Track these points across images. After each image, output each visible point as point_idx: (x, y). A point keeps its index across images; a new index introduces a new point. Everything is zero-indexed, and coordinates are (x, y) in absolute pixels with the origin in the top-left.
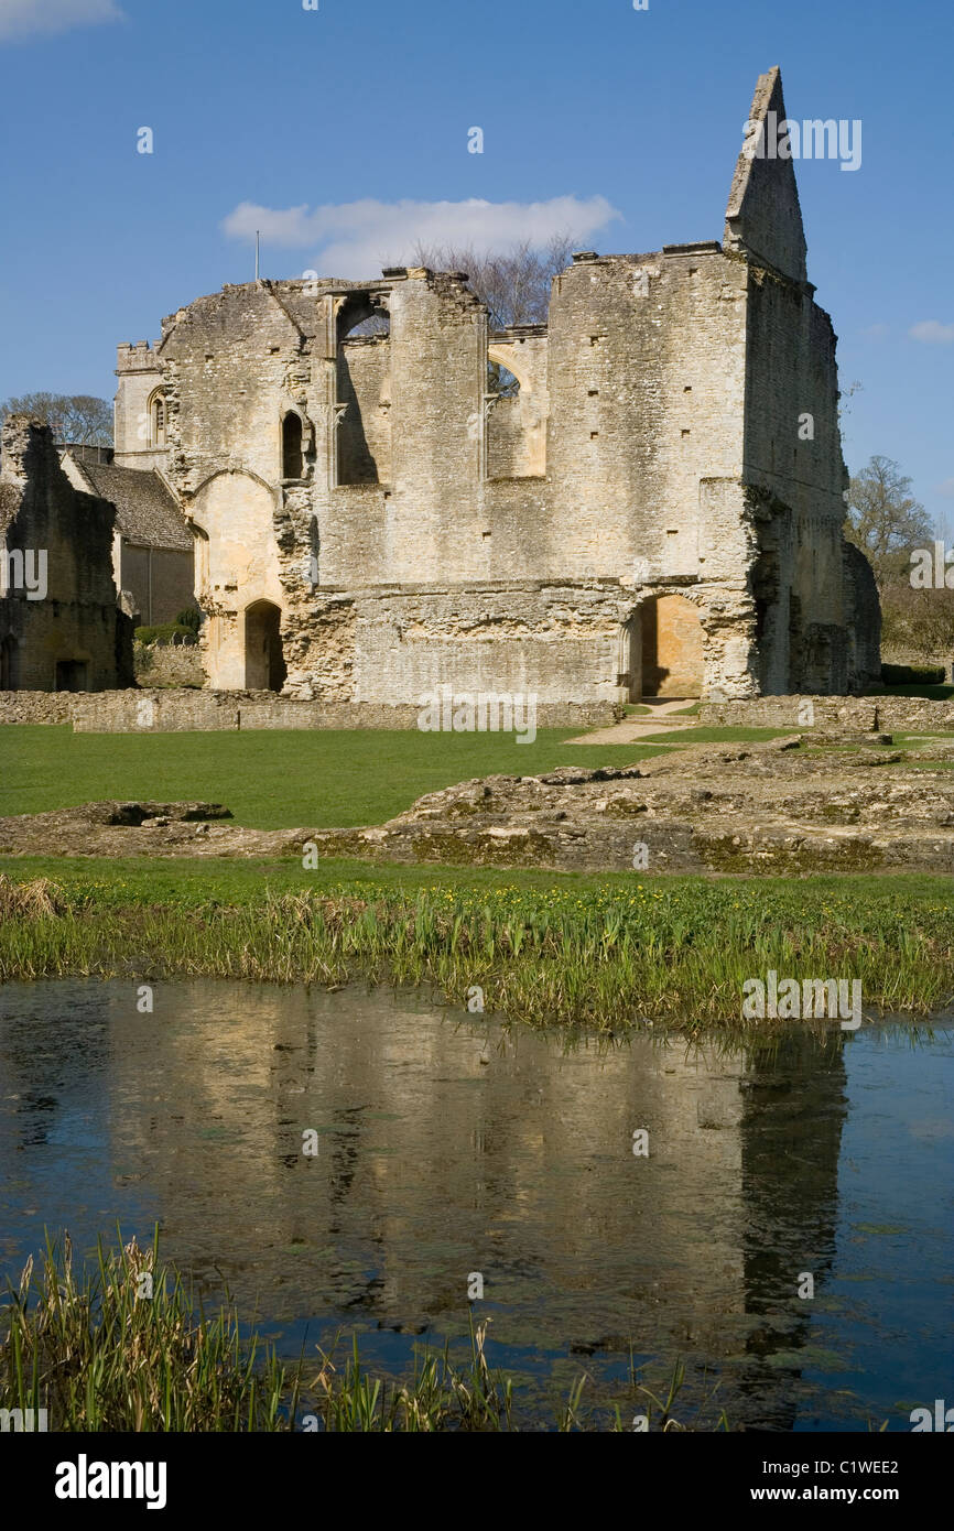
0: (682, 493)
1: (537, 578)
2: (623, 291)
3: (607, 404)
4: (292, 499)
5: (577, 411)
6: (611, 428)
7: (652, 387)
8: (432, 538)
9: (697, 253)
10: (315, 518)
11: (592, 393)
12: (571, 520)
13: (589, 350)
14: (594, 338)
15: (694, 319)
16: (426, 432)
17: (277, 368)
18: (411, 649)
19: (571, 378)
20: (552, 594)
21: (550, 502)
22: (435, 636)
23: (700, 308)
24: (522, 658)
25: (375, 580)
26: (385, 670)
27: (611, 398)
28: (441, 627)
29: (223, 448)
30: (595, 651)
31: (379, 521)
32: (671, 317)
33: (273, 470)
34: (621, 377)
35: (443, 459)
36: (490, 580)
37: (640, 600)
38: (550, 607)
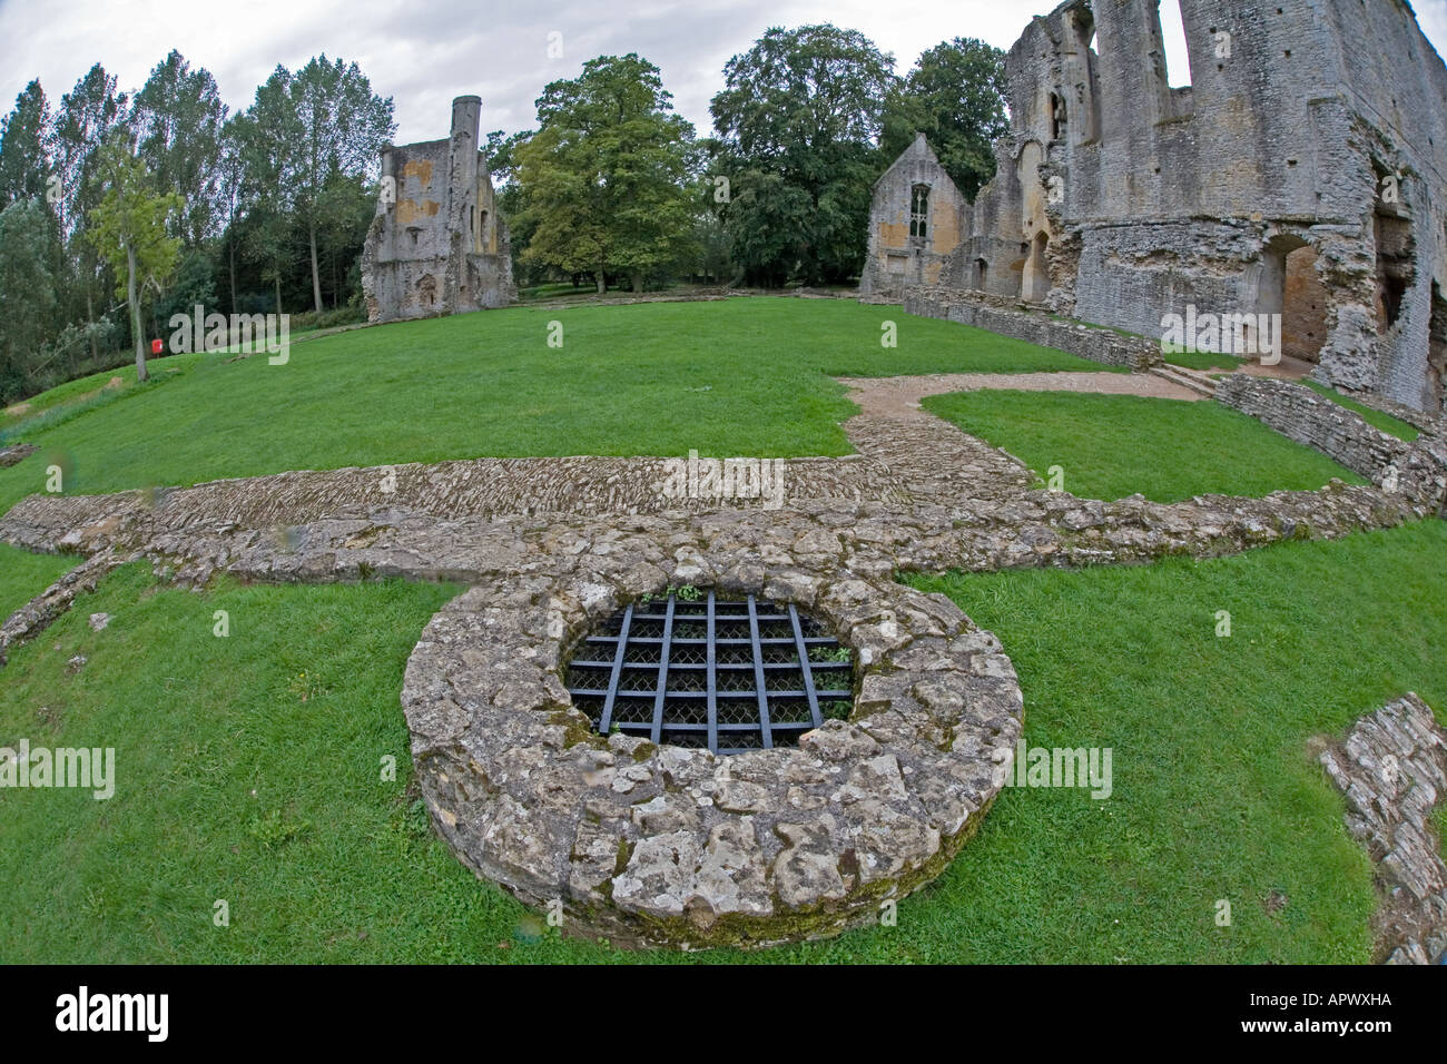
0: (1294, 118)
1: (1191, 212)
4: (1053, 155)
5: (1205, 48)
6: (1231, 59)
8: (1125, 177)
10: (1067, 170)
11: (1212, 31)
12: (1212, 152)
20: (1197, 230)
21: (1197, 135)
22: (1121, 265)
24: (1171, 292)
25: (1096, 215)
26: (1092, 291)
29: (1027, 128)
30: (1224, 292)
31: (1098, 165)
33: (1045, 136)
36: (1159, 213)
37: (1265, 240)
38: (1197, 241)
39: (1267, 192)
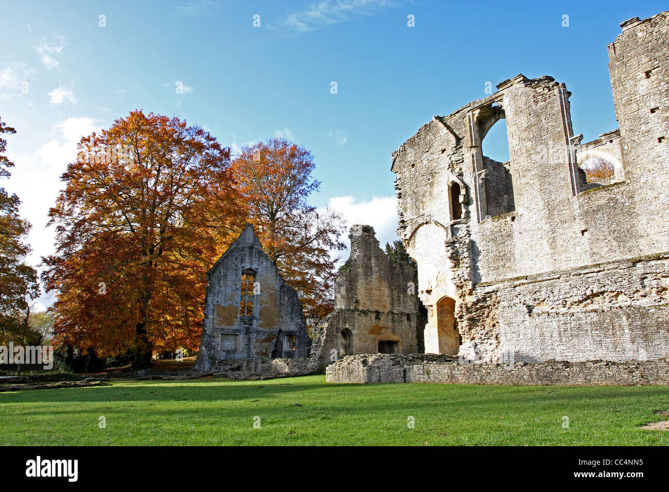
1: (630, 257)
4: (457, 232)
5: (643, 126)
8: (545, 241)
10: (472, 241)
11: (653, 110)
14: (648, 72)
16: (534, 172)
17: (445, 160)
18: (537, 320)
20: (644, 268)
21: (631, 198)
22: (554, 310)
25: (510, 276)
29: (422, 212)
31: (510, 236)
33: (447, 220)
35: (547, 186)
36: (591, 264)
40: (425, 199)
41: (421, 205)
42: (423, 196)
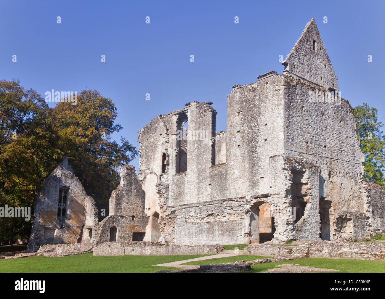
0: (264, 163)
1: (223, 199)
2: (247, 95)
3: (242, 135)
4: (162, 179)
5: (234, 138)
6: (243, 143)
7: (255, 126)
8: (196, 188)
9: (268, 76)
10: (168, 185)
11: (238, 132)
12: (232, 177)
13: (237, 117)
14: (239, 113)
15: (267, 99)
16: (195, 153)
17: (161, 140)
18: (188, 226)
19: (232, 128)
20: (226, 204)
21: (226, 171)
22: (195, 221)
23: (269, 95)
25: (182, 203)
26: (182, 233)
27: (243, 132)
28: (197, 218)
29: (149, 166)
30: (237, 224)
31: (183, 184)
32: (261, 101)
33: (159, 171)
34: (246, 125)
35: (199, 161)
36: (210, 200)
37: (252, 204)
38: (226, 209)
39: (252, 189)
40: (151, 160)
41: (149, 162)
42: (150, 158)
